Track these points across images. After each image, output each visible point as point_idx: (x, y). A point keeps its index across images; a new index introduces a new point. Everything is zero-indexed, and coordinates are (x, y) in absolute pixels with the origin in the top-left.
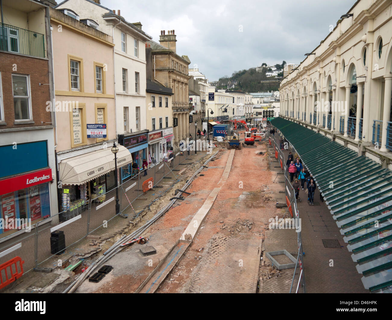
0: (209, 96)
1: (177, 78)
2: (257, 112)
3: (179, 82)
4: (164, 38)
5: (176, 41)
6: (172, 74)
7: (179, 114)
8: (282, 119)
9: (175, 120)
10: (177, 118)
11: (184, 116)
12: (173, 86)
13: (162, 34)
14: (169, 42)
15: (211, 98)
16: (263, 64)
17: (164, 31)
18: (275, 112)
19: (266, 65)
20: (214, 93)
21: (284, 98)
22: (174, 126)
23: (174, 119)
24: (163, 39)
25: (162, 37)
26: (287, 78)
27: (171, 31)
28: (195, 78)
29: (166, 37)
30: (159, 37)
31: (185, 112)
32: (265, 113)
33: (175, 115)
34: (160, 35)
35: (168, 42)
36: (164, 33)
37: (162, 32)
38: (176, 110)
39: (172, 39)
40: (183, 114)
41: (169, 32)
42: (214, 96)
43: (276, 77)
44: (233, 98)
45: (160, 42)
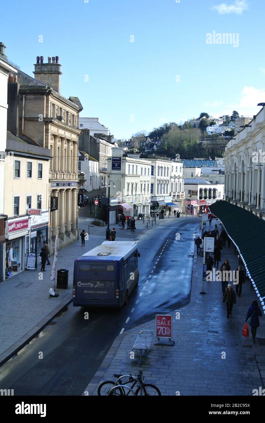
0: (113, 163)
1: (59, 132)
2: (191, 191)
3: (62, 139)
4: (42, 68)
5: (59, 73)
6: (51, 125)
7: (61, 191)
8: (228, 202)
9: (54, 200)
10: (57, 198)
11: (70, 193)
12: (52, 144)
13: (38, 62)
14: (49, 74)
15: (116, 165)
16: (203, 115)
17: (42, 57)
18: (218, 191)
19: (207, 116)
20: (120, 158)
21: (230, 170)
22: (52, 210)
23: (52, 198)
24: (40, 70)
25: (38, 67)
26: (235, 139)
27: (53, 58)
28: (92, 134)
29: (44, 67)
30: (34, 66)
31: (71, 188)
32: (203, 192)
33: (54, 191)
34: (36, 63)
35: (47, 75)
36: (42, 61)
37: (38, 58)
38: (55, 184)
39: (53, 70)
40: (67, 190)
41: (49, 59)
42: (120, 163)
43: (222, 135)
44: (152, 167)
45: (35, 74)
